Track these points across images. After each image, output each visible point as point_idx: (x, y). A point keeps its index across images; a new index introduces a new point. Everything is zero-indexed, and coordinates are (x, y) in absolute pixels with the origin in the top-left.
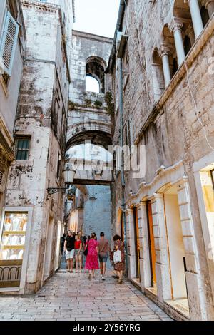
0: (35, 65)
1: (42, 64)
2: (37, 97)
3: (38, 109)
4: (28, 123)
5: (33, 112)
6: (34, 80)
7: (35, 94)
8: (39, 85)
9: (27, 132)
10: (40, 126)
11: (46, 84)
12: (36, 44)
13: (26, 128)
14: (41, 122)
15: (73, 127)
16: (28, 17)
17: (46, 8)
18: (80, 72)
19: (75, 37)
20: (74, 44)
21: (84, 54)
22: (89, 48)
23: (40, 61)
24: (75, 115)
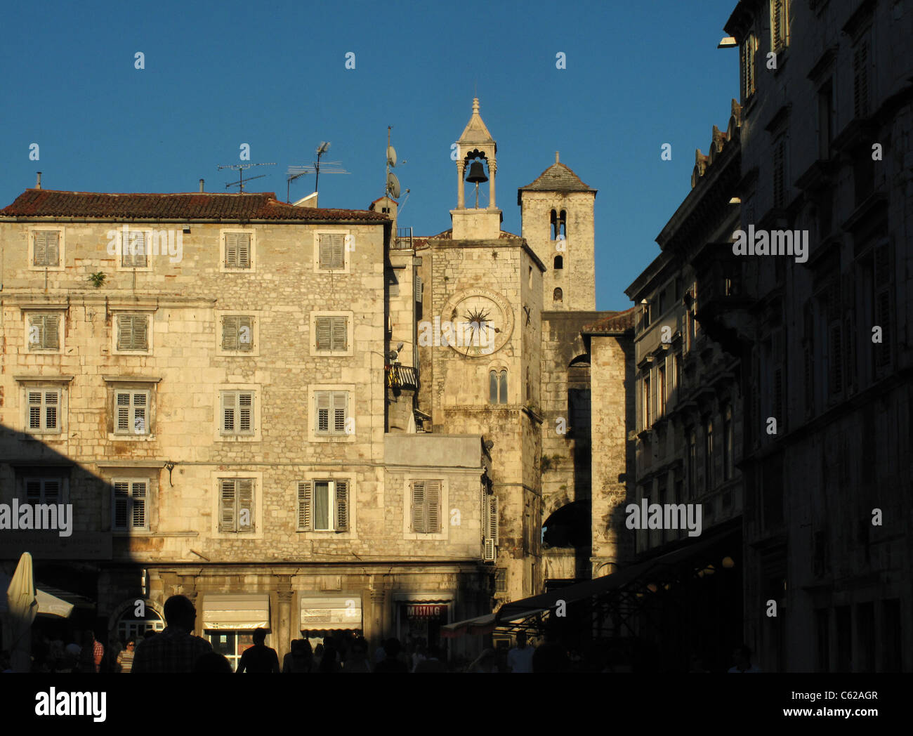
0: (503, 491)
1: (509, 488)
2: (508, 529)
3: (511, 541)
4: (503, 557)
5: (507, 544)
6: (504, 509)
7: (506, 524)
8: (509, 513)
9: (504, 565)
10: (514, 558)
11: (515, 512)
12: (502, 464)
13: (502, 561)
14: (514, 553)
15: (550, 501)
16: (490, 429)
17: (507, 411)
18: (557, 395)
19: (547, 322)
20: (546, 336)
21: (563, 357)
22: (573, 340)
23: (507, 485)
24: (553, 479)
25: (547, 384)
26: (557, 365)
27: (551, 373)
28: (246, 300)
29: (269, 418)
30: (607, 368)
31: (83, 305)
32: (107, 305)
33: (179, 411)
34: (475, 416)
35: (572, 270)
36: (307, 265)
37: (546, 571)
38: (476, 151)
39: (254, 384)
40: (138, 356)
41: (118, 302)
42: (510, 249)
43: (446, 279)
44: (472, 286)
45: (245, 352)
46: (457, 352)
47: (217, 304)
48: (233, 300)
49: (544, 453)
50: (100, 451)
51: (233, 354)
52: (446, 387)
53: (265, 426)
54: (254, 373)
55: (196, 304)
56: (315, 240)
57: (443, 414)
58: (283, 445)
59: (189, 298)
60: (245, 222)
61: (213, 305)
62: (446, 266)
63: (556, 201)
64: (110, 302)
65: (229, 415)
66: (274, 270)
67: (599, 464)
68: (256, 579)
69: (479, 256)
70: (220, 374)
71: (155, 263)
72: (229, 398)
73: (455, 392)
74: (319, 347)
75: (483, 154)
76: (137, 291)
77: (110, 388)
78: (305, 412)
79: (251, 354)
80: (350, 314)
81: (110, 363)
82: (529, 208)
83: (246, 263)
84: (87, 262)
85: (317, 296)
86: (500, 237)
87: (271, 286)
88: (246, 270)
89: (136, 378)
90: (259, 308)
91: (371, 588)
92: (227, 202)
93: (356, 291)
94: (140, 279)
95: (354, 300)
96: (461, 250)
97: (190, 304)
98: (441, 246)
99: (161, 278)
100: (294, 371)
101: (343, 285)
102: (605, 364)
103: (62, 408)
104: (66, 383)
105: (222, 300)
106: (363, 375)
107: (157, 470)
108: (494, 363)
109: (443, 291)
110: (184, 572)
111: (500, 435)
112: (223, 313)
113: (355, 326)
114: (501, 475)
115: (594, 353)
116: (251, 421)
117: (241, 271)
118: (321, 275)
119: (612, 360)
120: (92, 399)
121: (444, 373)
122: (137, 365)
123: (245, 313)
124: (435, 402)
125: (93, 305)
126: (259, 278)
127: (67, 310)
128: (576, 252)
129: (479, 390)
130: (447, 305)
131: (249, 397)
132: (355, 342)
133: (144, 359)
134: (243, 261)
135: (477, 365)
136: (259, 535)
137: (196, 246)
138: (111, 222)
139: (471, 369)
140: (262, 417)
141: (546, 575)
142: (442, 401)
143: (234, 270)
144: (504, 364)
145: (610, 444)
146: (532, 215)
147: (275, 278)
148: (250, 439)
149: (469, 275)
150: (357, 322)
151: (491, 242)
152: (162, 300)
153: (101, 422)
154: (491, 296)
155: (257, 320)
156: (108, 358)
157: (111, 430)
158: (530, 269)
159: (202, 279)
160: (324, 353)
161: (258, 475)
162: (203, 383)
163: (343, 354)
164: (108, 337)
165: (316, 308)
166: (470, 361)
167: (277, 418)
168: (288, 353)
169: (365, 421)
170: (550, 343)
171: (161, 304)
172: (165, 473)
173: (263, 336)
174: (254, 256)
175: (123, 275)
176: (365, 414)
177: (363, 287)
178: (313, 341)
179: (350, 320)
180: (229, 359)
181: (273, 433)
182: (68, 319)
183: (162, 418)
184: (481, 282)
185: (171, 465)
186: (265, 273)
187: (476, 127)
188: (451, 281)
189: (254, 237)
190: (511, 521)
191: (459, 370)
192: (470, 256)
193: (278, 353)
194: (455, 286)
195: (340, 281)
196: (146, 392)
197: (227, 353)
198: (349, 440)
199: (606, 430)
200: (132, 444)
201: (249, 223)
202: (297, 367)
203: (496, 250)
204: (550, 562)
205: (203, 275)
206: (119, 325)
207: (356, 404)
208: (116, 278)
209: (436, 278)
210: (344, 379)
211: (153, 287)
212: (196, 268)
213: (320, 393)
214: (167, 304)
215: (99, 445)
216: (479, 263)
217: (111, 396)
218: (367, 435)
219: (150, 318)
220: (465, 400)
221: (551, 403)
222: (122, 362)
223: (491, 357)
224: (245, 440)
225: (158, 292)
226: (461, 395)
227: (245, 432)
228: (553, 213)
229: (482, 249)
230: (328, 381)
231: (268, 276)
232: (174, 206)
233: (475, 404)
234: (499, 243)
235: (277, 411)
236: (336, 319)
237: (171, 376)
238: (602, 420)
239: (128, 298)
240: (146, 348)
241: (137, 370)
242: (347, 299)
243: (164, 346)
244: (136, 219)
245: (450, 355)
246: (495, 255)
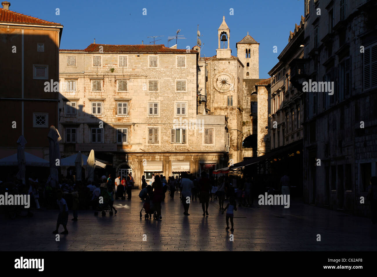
0: (231, 131)
1: (233, 130)
3: (233, 146)
4: (231, 150)
5: (232, 147)
6: (231, 137)
7: (232, 141)
8: (233, 138)
9: (231, 153)
11: (235, 138)
12: (231, 124)
14: (234, 150)
15: (245, 134)
16: (228, 114)
17: (232, 108)
18: (247, 104)
19: (245, 82)
20: (244, 86)
21: (249, 92)
22: (252, 88)
23: (232, 130)
24: (246, 128)
25: (244, 100)
26: (248, 95)
27: (246, 97)
28: (156, 76)
29: (163, 110)
30: (263, 95)
31: (108, 78)
32: (115, 78)
33: (136, 108)
34: (223, 110)
35: (252, 66)
36: (174, 66)
37: (244, 155)
38: (224, 32)
39: (158, 101)
40: (124, 92)
41: (118, 77)
42: (234, 61)
43: (215, 69)
44: (222, 71)
45: (156, 91)
46: (218, 91)
47: (147, 77)
48: (152, 76)
49: (243, 121)
50: (113, 120)
51: (152, 92)
52: (214, 101)
53: (161, 113)
54: (158, 97)
55: (141, 77)
56: (176, 59)
57: (214, 109)
58: (167, 118)
59: (139, 75)
60: (156, 53)
61: (146, 77)
62: (215, 66)
63: (247, 46)
64: (116, 77)
65: (151, 110)
66: (164, 67)
67: (260, 124)
68: (159, 157)
69: (225, 63)
70: (148, 97)
71: (129, 65)
72: (151, 105)
73: (217, 103)
74: (177, 90)
75: (226, 32)
76: (124, 74)
77: (116, 102)
78: (173, 109)
79: (157, 92)
80: (186, 80)
81: (116, 94)
82: (239, 49)
83: (156, 65)
84: (109, 65)
85: (177, 75)
86: (231, 57)
87: (163, 72)
88: (156, 67)
89: (124, 99)
90: (160, 78)
91: (192, 159)
92: (150, 47)
93: (188, 73)
94: (125, 70)
95: (188, 76)
96: (219, 61)
97: (139, 77)
98: (213, 60)
99: (131, 70)
100: (170, 97)
101: (184, 71)
102: (262, 94)
103: (102, 107)
104: (103, 100)
105: (149, 76)
106: (190, 98)
107: (130, 125)
108: (229, 94)
109: (214, 73)
110: (138, 155)
111: (230, 115)
112: (149, 80)
113: (188, 83)
114: (231, 127)
115: (258, 91)
116: (157, 111)
117: (154, 67)
118: (178, 68)
119: (264, 93)
120: (111, 105)
121: (214, 97)
122: (124, 95)
123: (155, 80)
124: (211, 106)
125: (111, 78)
126: (160, 69)
127: (103, 79)
128: (253, 62)
129: (224, 102)
130: (215, 77)
131: (157, 104)
132: (188, 88)
133: (126, 93)
134: (155, 65)
135: (224, 95)
136: (160, 144)
137: (141, 60)
138: (116, 53)
139: (222, 96)
140: (161, 110)
141: (244, 156)
142: (213, 106)
143: (152, 67)
144: (232, 95)
145: (263, 118)
146: (240, 51)
147: (164, 70)
148: (157, 117)
149: (221, 69)
150: (189, 82)
151: (228, 59)
152: (131, 76)
153: (113, 112)
154: (228, 75)
155: (159, 82)
156: (115, 93)
157: (116, 114)
158: (240, 66)
159: (143, 70)
160: (179, 91)
161: (159, 127)
162: (143, 100)
163: (184, 92)
164: (115, 87)
165: (177, 78)
166: (222, 94)
167: (165, 110)
168: (168, 92)
169: (191, 111)
170: (246, 88)
171: (131, 77)
172: (132, 126)
173: (161, 87)
174: (158, 63)
175: (120, 69)
176: (191, 109)
177: (190, 72)
178: (176, 88)
179: (187, 82)
180: (151, 93)
181: (164, 115)
182: (104, 82)
183: (131, 110)
184: (225, 71)
185: (134, 124)
186: (162, 68)
187: (224, 25)
188: (216, 70)
189: (158, 57)
190: (233, 140)
191: (219, 96)
192: (222, 63)
193: (165, 91)
194: (217, 72)
195: (183, 70)
196: (127, 103)
197: (150, 91)
198: (186, 117)
199: (262, 114)
200: (122, 118)
201: (157, 53)
202: (171, 96)
203: (230, 61)
204: (245, 152)
205: (143, 69)
206: (118, 84)
207: (188, 106)
208: (118, 70)
209: (212, 69)
210: (184, 99)
211: (129, 72)
212: (141, 67)
213: (178, 103)
214: (133, 77)
215: (113, 118)
216: (224, 65)
217: (116, 104)
218: (191, 115)
219: (128, 81)
220: (220, 105)
221: (245, 106)
222: (120, 94)
223: (228, 92)
224: (156, 117)
225: (130, 74)
226: (219, 104)
227: (156, 115)
228: (247, 50)
229: (225, 61)
230: (180, 100)
231: (162, 69)
232: (135, 48)
233: (223, 106)
234: (231, 59)
235: (165, 108)
236: (183, 82)
237: (134, 98)
238: (261, 111)
239: (121, 76)
240: (127, 90)
241: (124, 97)
242: (185, 76)
243: (132, 90)
244: (123, 52)
245: (216, 92)
246: (229, 62)
